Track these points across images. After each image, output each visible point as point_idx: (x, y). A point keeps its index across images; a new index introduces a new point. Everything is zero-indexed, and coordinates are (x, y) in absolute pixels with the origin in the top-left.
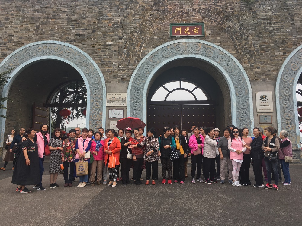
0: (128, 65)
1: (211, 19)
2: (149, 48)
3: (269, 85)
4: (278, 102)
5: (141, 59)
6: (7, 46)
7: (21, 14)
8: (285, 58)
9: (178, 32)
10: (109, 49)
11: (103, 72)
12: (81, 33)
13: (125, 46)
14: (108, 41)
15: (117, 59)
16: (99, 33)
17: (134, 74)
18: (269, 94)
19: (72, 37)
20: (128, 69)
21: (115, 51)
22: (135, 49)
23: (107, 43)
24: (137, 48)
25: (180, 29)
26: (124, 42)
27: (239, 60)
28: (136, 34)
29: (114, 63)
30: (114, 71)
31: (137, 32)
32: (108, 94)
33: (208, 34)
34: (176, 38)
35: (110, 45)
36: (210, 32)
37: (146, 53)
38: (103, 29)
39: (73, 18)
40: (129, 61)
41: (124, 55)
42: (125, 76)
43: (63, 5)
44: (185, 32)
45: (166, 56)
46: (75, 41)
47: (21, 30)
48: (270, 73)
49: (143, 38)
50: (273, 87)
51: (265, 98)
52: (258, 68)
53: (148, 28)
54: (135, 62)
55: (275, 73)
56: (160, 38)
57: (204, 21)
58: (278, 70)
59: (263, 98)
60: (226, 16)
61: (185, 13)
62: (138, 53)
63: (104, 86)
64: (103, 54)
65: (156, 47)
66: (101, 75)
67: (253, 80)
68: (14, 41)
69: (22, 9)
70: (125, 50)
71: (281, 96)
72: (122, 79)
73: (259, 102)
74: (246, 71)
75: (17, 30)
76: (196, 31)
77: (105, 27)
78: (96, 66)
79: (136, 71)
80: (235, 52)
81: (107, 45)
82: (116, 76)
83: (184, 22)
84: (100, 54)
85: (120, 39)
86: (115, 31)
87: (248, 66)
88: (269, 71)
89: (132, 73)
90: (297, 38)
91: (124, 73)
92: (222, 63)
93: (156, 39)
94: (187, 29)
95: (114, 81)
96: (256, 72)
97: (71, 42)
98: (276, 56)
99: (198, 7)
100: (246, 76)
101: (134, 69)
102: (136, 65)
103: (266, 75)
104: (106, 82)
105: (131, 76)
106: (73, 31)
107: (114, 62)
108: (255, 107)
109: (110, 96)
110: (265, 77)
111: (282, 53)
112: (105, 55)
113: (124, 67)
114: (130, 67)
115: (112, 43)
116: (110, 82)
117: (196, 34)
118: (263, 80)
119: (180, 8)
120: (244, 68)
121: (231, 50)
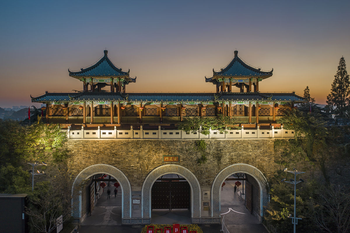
1: (183, 154)
2: (153, 168)
3: (209, 188)
4: (212, 196)
5: (149, 174)
6: (79, 166)
7: (85, 149)
8: (217, 175)
9: (167, 159)
10: (132, 169)
11: (129, 181)
12: (118, 160)
13: (140, 167)
14: (131, 164)
15: (136, 174)
16: (127, 160)
17: (145, 182)
18: (208, 192)
19: (113, 162)
21: (135, 170)
23: (131, 165)
24: (146, 168)
26: (140, 165)
28: (145, 161)
30: (135, 180)
32: (132, 192)
33: (181, 162)
34: (166, 164)
35: (132, 166)
36: (182, 160)
37: (151, 170)
38: (129, 158)
39: (113, 152)
40: (142, 175)
41: (140, 172)
42: (140, 182)
43: (108, 145)
44: (170, 160)
46: (115, 164)
47: (86, 158)
48: (210, 182)
49: (149, 163)
51: (207, 194)
52: (204, 179)
53: (152, 158)
55: (212, 182)
56: (158, 163)
57: (179, 155)
59: (205, 194)
60: (190, 152)
61: (170, 150)
62: (147, 170)
63: (130, 188)
64: (129, 171)
65: (156, 168)
66: (129, 182)
67: (201, 185)
68: (83, 163)
69: (86, 146)
70: (140, 169)
71: (214, 193)
72: (139, 184)
73: (204, 196)
75: (84, 158)
76: (175, 159)
77: (130, 157)
78: (126, 177)
80: (194, 171)
82: (136, 183)
83: (170, 155)
84: (128, 171)
85: (138, 163)
86: (135, 159)
89: (144, 181)
93: (156, 163)
94: (171, 158)
95: (135, 185)
97: (113, 165)
98: (213, 173)
99: (177, 147)
100: (198, 183)
101: (145, 179)
102: (146, 177)
104: (131, 186)
105: (143, 182)
106: (113, 159)
107: (135, 175)
108: (202, 198)
111: (215, 172)
112: (130, 172)
113: (140, 178)
114: (143, 178)
115: (134, 165)
116: (133, 186)
117: (175, 161)
118: (206, 185)
119: (168, 148)
120: (198, 180)
121: (192, 170)
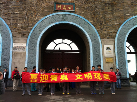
0: (28, 26)
2: (42, 16)
3: (111, 42)
4: (116, 51)
5: (36, 23)
8: (120, 26)
10: (16, 16)
11: (11, 30)
13: (26, 14)
14: (15, 11)
15: (21, 22)
18: (111, 46)
20: (28, 29)
21: (20, 17)
22: (32, 16)
23: (15, 12)
24: (34, 16)
25: (60, 6)
26: (26, 12)
27: (94, 26)
28: (33, 8)
29: (18, 25)
30: (18, 30)
31: (34, 7)
32: (14, 44)
33: (77, 10)
34: (58, 11)
35: (17, 14)
36: (78, 9)
37: (39, 19)
40: (29, 23)
41: (26, 20)
42: (26, 33)
44: (64, 8)
45: (52, 22)
48: (112, 34)
49: (38, 10)
50: (113, 42)
51: (109, 49)
52: (105, 31)
53: (41, 4)
54: (32, 24)
55: (114, 34)
56: (48, 11)
58: (116, 33)
59: (108, 49)
62: (34, 19)
63: (11, 39)
64: (12, 19)
65: (46, 16)
66: (10, 32)
67: (102, 38)
70: (26, 17)
71: (118, 47)
72: (24, 35)
73: (106, 51)
74: (98, 32)
76: (70, 8)
77: (14, 3)
78: (7, 26)
79: (32, 30)
80: (92, 21)
81: (15, 14)
82: (19, 33)
83: (63, 2)
85: (23, 10)
86: (20, 5)
87: (100, 30)
88: (111, 33)
89: (30, 31)
90: (126, 15)
91: (25, 31)
92: (85, 27)
93: (46, 11)
94: (65, 6)
95: (18, 36)
96: (104, 33)
98: (115, 24)
101: (31, 29)
102: (33, 26)
103: (109, 35)
104: (13, 36)
105: (29, 33)
108: (103, 54)
109: (15, 45)
110: (109, 36)
111: (118, 23)
113: (25, 27)
114: (29, 27)
115: (18, 12)
116: (16, 37)
117: (70, 10)
118: (108, 38)
120: (97, 31)
121: (90, 20)
